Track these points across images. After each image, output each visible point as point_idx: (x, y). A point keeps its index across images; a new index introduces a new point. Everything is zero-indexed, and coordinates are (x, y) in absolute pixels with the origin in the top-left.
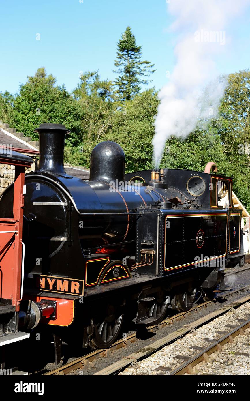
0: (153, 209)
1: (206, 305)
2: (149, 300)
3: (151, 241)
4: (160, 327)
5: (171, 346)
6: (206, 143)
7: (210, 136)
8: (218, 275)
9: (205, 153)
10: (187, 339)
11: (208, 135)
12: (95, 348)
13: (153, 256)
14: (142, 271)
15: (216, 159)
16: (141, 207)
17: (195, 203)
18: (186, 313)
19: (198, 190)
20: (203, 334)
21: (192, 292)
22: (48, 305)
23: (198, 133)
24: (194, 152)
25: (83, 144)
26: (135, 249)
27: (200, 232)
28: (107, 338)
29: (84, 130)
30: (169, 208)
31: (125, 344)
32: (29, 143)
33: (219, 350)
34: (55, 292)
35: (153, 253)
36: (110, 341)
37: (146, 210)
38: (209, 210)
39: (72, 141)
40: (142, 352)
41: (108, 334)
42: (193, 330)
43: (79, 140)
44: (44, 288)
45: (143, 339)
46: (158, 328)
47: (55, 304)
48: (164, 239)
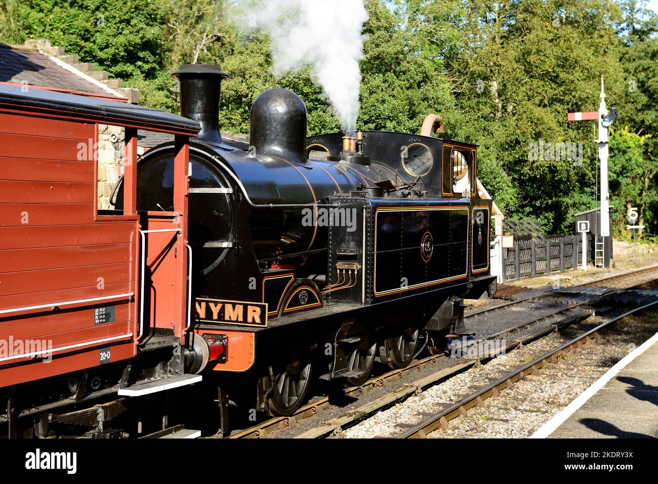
0: (354, 198)
1: (434, 359)
2: (351, 341)
3: (353, 250)
4: (364, 389)
5: (387, 413)
6: (417, 75)
7: (426, 62)
8: (454, 309)
9: (416, 94)
10: (411, 404)
11: (420, 60)
12: (272, 415)
13: (356, 273)
14: (339, 296)
15: (436, 106)
16: (334, 195)
17: (415, 188)
18: (403, 371)
19: (419, 167)
20: (435, 397)
21: (411, 336)
22: (215, 342)
23: (401, 56)
24: (395, 92)
25: (165, 74)
26: (327, 262)
27: (425, 235)
28: (289, 401)
29: (166, 45)
30: (380, 196)
31: (315, 412)
32: (106, 83)
33: (462, 416)
34: (222, 322)
35: (357, 268)
36: (294, 404)
37: (344, 199)
38: (439, 200)
39: (143, 67)
40: (346, 417)
41: (291, 394)
42: (419, 390)
43: (157, 67)
44: (204, 317)
45: (340, 406)
46: (361, 392)
47: (224, 339)
48: (373, 246)
